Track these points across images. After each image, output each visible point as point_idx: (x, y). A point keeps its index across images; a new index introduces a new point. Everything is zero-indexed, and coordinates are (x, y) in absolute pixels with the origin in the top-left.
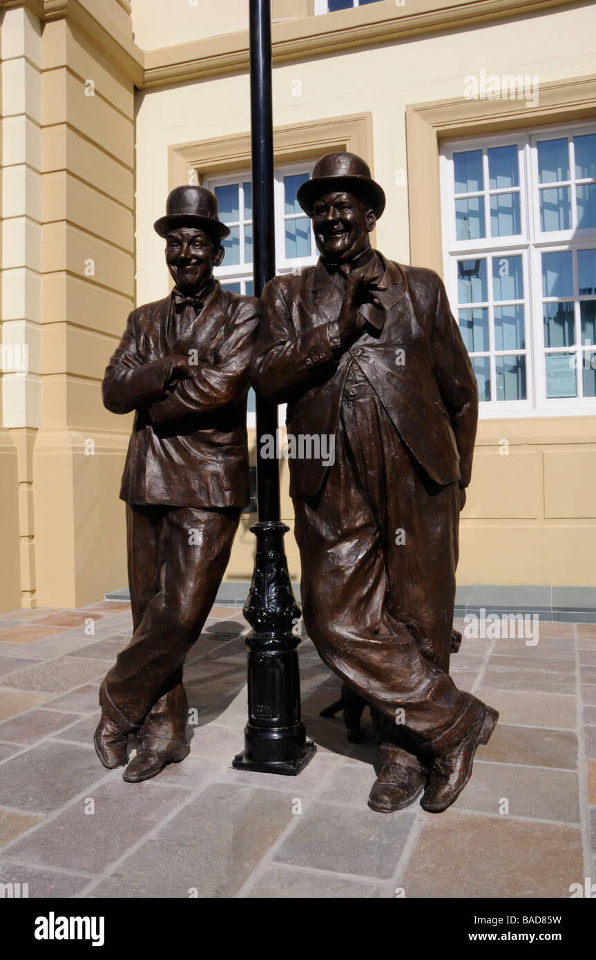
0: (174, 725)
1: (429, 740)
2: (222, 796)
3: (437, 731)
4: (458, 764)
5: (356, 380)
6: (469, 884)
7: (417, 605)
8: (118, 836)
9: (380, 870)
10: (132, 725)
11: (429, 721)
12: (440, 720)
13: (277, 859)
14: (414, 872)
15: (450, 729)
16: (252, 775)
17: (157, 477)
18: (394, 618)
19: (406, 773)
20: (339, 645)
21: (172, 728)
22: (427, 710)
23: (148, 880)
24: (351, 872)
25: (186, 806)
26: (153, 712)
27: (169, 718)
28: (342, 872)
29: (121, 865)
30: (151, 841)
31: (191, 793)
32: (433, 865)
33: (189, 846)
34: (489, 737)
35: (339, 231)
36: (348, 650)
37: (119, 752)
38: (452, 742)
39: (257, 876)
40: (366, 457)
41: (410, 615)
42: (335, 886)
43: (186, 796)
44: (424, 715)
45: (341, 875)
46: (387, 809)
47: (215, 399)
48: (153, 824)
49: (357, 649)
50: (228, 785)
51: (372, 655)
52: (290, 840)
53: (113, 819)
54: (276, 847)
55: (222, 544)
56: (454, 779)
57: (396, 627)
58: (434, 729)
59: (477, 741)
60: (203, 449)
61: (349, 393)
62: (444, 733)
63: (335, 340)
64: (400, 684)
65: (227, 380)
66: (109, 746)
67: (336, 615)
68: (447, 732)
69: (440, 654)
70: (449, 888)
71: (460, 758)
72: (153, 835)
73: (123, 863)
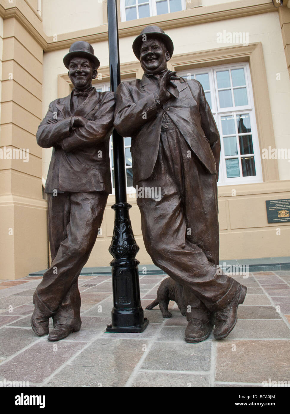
0: (75, 311)
1: (215, 302)
2: (104, 344)
3: (219, 296)
4: (231, 313)
5: (167, 122)
6: (253, 369)
7: (202, 234)
8: (49, 365)
9: (202, 368)
10: (52, 312)
11: (215, 291)
12: (220, 291)
13: (142, 368)
14: (221, 366)
15: (225, 295)
16: (118, 334)
17: (65, 178)
18: (191, 242)
19: (202, 323)
20: (165, 254)
21: (73, 312)
22: (213, 285)
23: (70, 383)
24: (187, 370)
25: (85, 349)
26: (63, 304)
27: (72, 307)
28: (182, 370)
29: (53, 378)
30: (68, 366)
31: (86, 344)
32: (230, 362)
33: (91, 366)
34: (244, 299)
35: (154, 58)
36: (170, 256)
37: (45, 327)
38: (227, 302)
39: (134, 377)
40: (174, 159)
41: (199, 239)
42: (180, 377)
43: (84, 345)
44: (212, 289)
45: (181, 372)
46: (196, 341)
47: (96, 135)
48: (68, 358)
49: (175, 256)
50: (106, 339)
51: (183, 258)
52: (148, 359)
53: (45, 358)
54: (140, 363)
55: (99, 210)
56: (229, 321)
57: (192, 246)
58: (217, 295)
59: (238, 301)
60: (89, 163)
61: (164, 127)
62: (222, 298)
63: (157, 101)
64: (198, 273)
65: (101, 126)
66: (39, 324)
67: (163, 239)
68: (224, 296)
69: (215, 259)
70: (243, 372)
71: (231, 310)
72: (69, 363)
73: (54, 377)
